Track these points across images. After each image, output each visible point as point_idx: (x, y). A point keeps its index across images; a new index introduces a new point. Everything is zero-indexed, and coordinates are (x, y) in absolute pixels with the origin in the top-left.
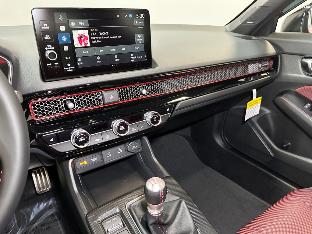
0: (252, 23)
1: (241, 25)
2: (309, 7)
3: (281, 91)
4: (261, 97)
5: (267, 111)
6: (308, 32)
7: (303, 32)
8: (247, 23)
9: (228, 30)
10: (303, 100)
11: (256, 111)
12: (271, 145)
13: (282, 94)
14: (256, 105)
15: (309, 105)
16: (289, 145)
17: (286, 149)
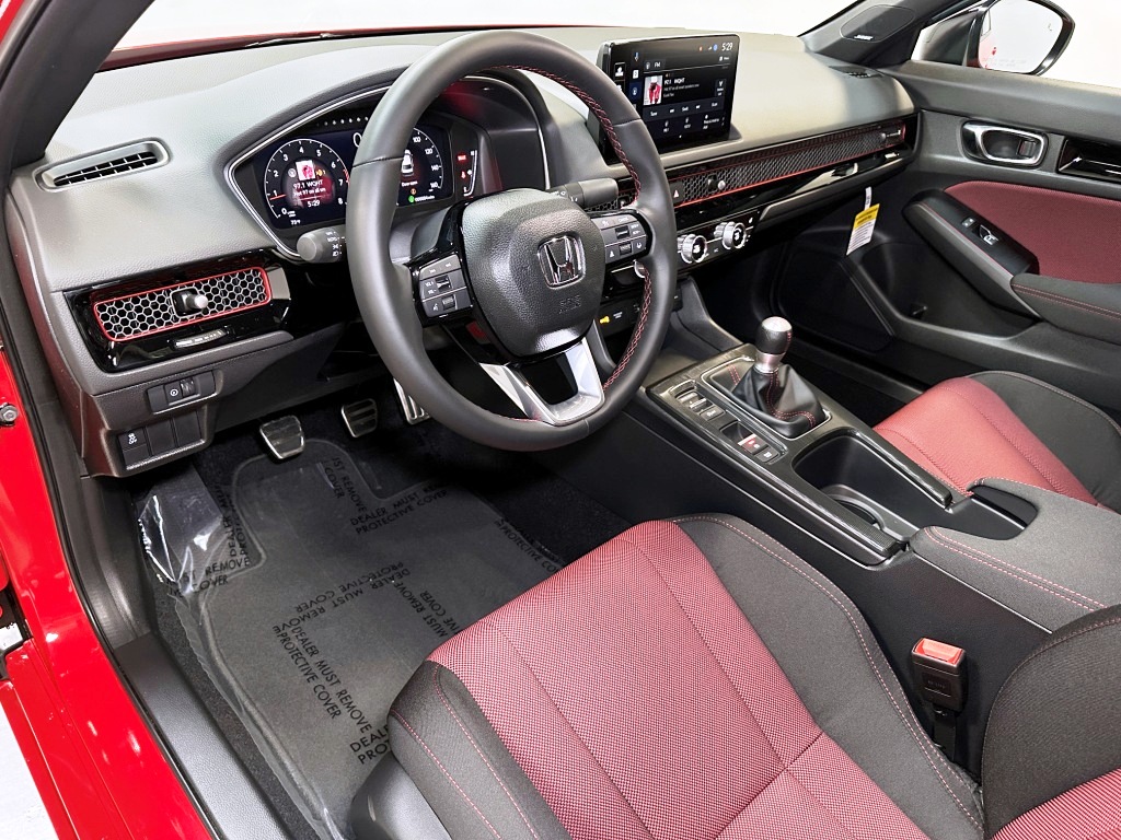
0: (869, 38)
1: (842, 39)
2: (984, 9)
3: (919, 191)
4: (878, 206)
5: (884, 238)
6: (978, 66)
7: (968, 66)
8: (859, 37)
9: (811, 48)
10: (960, 210)
11: (866, 236)
12: (888, 309)
13: (920, 198)
14: (868, 221)
15: (971, 220)
16: (923, 312)
17: (918, 317)
